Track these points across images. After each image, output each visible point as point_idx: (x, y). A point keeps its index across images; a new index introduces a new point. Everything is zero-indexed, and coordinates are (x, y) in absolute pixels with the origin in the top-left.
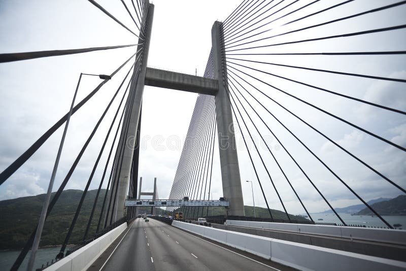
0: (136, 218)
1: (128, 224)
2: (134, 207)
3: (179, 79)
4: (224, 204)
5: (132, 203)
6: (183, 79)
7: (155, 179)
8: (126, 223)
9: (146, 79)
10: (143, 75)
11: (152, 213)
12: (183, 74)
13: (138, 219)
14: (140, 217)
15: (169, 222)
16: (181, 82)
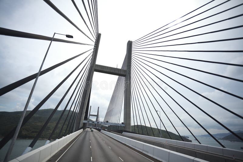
1: (84, 130)
2: (86, 123)
3: (109, 70)
4: (123, 125)
5: (86, 122)
6: (111, 70)
7: (99, 107)
8: (83, 129)
9: (95, 69)
11: (95, 127)
12: (111, 67)
13: (87, 129)
14: (88, 128)
15: (99, 130)
16: (110, 71)
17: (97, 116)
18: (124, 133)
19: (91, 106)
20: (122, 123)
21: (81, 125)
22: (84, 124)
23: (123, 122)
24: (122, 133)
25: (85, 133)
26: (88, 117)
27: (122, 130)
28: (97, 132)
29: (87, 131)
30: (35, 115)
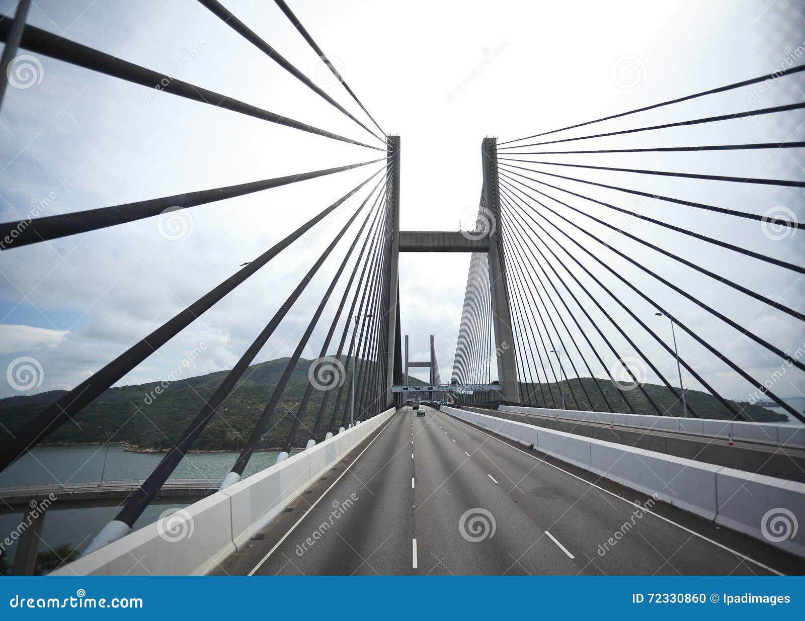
0: (404, 405)
1: (397, 409)
2: (401, 393)
5: (398, 389)
7: (432, 337)
8: (395, 408)
9: (399, 248)
10: (396, 245)
11: (430, 398)
13: (405, 407)
14: (408, 404)
15: (437, 407)
16: (441, 244)
17: (432, 365)
18: (502, 408)
19: (407, 337)
20: (495, 383)
21: (390, 399)
22: (396, 394)
23: (497, 379)
24: (496, 409)
25: (402, 414)
26: (403, 372)
27: (497, 401)
28: (431, 411)
29: (406, 413)
30: (241, 383)
